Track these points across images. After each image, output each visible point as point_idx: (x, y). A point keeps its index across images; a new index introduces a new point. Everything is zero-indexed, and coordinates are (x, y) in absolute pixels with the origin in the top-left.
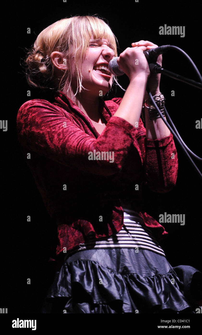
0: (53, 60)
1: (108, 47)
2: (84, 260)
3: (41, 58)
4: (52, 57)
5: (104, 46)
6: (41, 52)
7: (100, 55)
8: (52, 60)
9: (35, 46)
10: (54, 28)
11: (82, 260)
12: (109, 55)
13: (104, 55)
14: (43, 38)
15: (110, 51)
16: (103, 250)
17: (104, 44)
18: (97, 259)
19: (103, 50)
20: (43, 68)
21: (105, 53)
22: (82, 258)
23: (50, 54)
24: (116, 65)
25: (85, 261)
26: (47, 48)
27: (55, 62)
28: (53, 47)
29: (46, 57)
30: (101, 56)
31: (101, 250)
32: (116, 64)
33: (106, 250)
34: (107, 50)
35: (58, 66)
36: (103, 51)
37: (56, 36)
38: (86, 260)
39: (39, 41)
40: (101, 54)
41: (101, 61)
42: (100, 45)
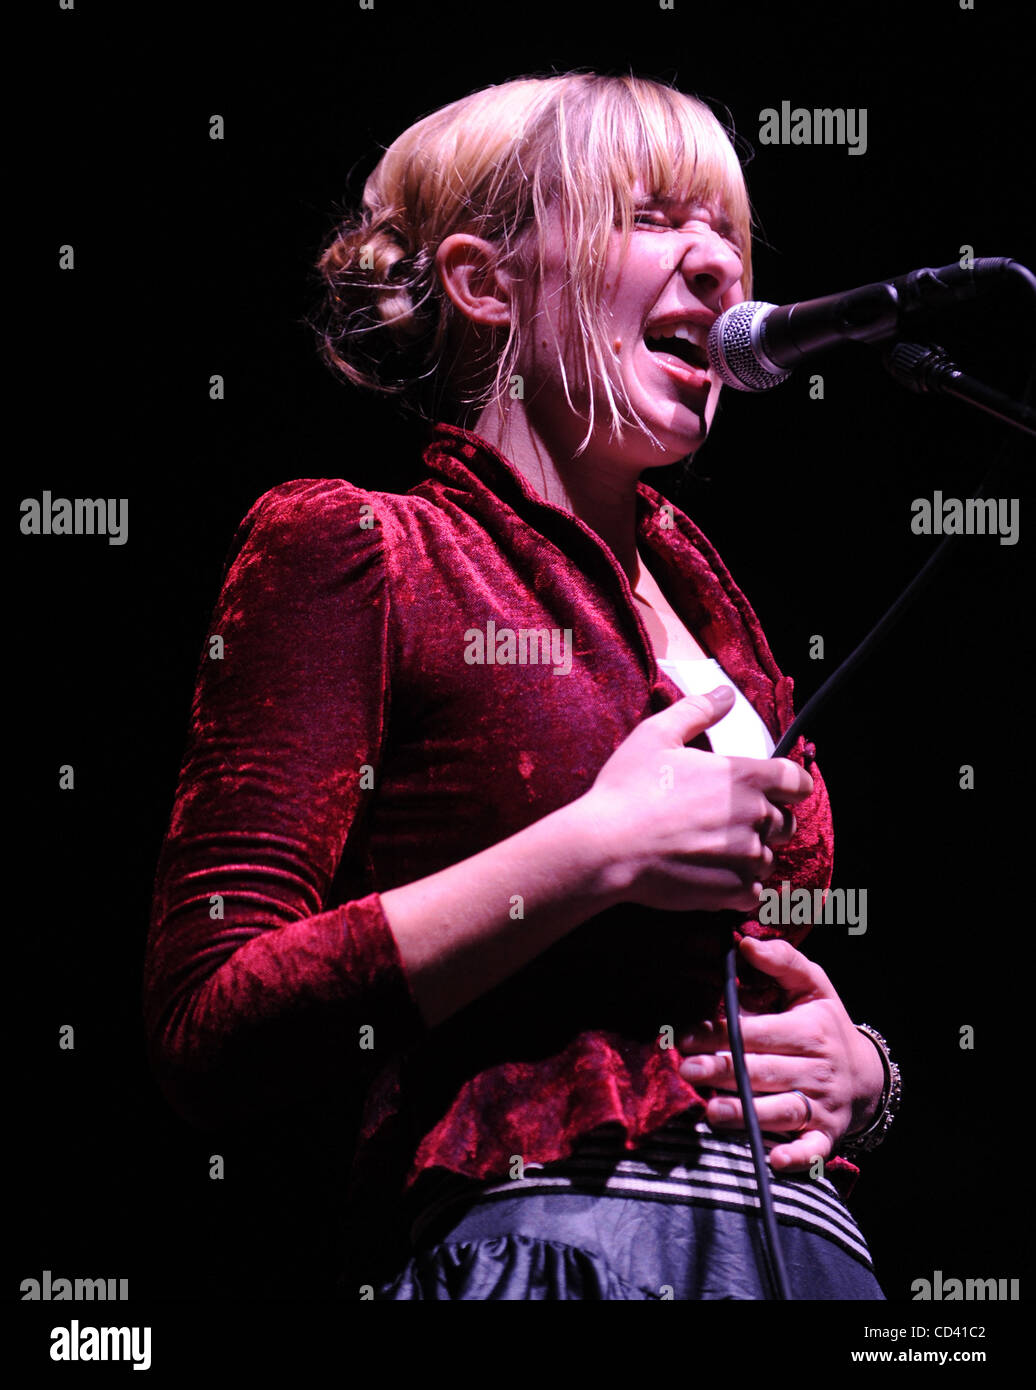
0: (450, 274)
1: (715, 234)
2: (535, 1239)
3: (391, 256)
4: (444, 259)
5: (697, 229)
6: (393, 229)
7: (674, 271)
8: (445, 272)
9: (369, 196)
10: (469, 122)
11: (525, 1240)
12: (713, 274)
13: (691, 271)
14: (410, 163)
15: (724, 254)
16: (630, 1202)
17: (695, 219)
18: (600, 1244)
19: (689, 250)
20: (397, 308)
21: (695, 261)
22: (527, 1231)
23: (438, 246)
24: (744, 334)
25: (542, 1248)
26: (426, 214)
27: (457, 286)
28: (452, 212)
29: (418, 259)
30: (678, 279)
31: (622, 1202)
32: (745, 327)
33: (643, 1204)
34: (707, 250)
35: (469, 303)
36: (689, 256)
37: (472, 162)
38: (547, 1242)
39: (390, 179)
40: (679, 267)
41: (676, 301)
42: (677, 224)
